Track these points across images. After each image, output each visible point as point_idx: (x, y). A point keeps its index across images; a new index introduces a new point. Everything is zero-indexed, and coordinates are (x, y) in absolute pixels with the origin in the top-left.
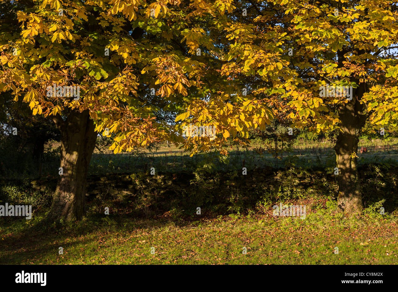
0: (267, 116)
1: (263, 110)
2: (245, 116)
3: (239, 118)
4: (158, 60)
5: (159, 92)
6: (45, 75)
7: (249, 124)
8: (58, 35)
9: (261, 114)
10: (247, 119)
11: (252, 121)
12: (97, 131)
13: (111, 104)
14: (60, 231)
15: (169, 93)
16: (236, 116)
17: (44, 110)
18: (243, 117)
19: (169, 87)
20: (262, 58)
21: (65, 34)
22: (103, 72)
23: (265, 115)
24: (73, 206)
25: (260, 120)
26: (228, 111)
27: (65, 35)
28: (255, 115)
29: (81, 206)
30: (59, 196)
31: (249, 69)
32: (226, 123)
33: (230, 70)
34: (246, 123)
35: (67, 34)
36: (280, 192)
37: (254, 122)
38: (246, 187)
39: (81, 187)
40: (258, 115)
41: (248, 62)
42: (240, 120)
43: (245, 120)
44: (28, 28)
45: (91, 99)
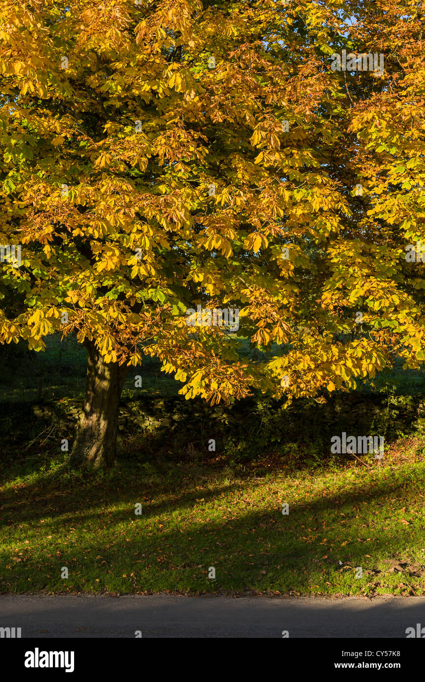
0: (379, 362)
1: (375, 355)
2: (353, 362)
3: (345, 365)
4: (249, 293)
5: (255, 338)
6: (120, 317)
7: (357, 371)
8: (139, 270)
9: (371, 360)
10: (355, 366)
11: (360, 368)
12: (165, 371)
13: (194, 348)
14: (89, 482)
15: (268, 341)
16: (342, 362)
17: (119, 357)
18: (349, 364)
19: (267, 332)
20: (375, 289)
21: (146, 266)
22: (181, 304)
23: (376, 361)
24: (102, 447)
25: (371, 367)
26: (333, 356)
27: (146, 269)
28: (364, 360)
29: (111, 448)
30: (84, 435)
31: (356, 299)
32: (330, 370)
33: (334, 302)
34: (353, 370)
35: (149, 268)
36: (373, 429)
37: (363, 369)
38: (325, 420)
39: (113, 422)
40: (369, 361)
41: (357, 293)
42: (346, 366)
43: (353, 366)
44: (103, 260)
45: (172, 342)
